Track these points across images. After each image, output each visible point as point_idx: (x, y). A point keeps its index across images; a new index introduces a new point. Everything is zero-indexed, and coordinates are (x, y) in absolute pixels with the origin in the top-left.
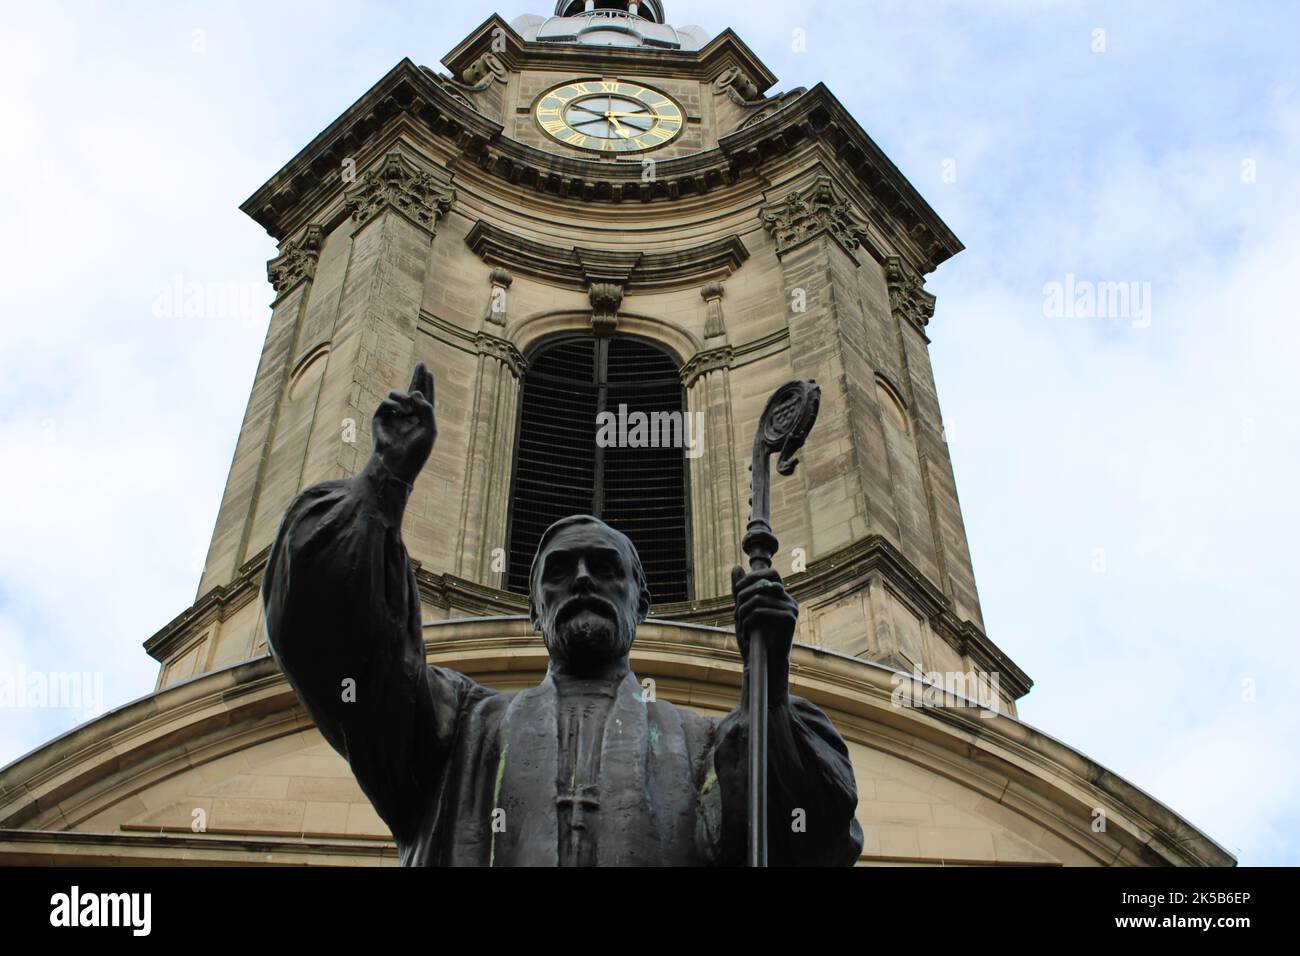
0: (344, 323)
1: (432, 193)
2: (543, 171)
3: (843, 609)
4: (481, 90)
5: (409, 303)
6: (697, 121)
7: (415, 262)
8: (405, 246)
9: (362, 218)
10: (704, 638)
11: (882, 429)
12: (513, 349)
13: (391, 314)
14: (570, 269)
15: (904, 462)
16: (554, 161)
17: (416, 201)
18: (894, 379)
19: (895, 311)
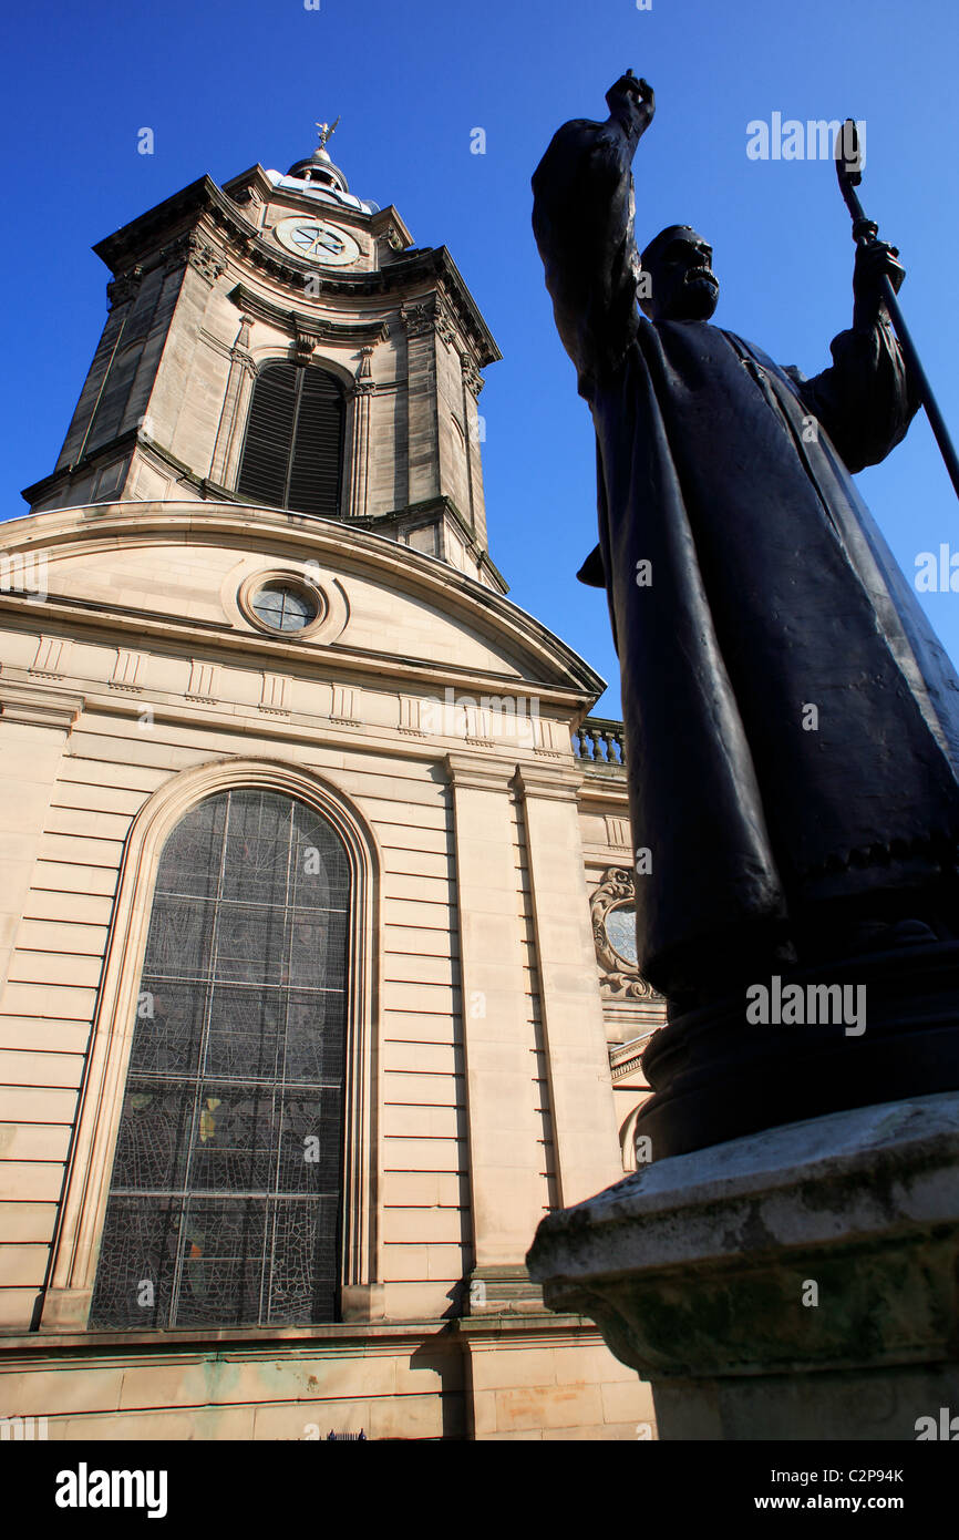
0: (156, 326)
1: (213, 261)
2: (280, 263)
3: (422, 533)
4: (245, 209)
5: (196, 322)
6: (367, 255)
7: (200, 298)
8: (196, 288)
9: (170, 267)
10: (351, 534)
11: (452, 443)
12: (251, 361)
13: (185, 326)
14: (290, 323)
15: (460, 463)
16: (286, 259)
17: (204, 264)
18: (460, 419)
19: (464, 383)
